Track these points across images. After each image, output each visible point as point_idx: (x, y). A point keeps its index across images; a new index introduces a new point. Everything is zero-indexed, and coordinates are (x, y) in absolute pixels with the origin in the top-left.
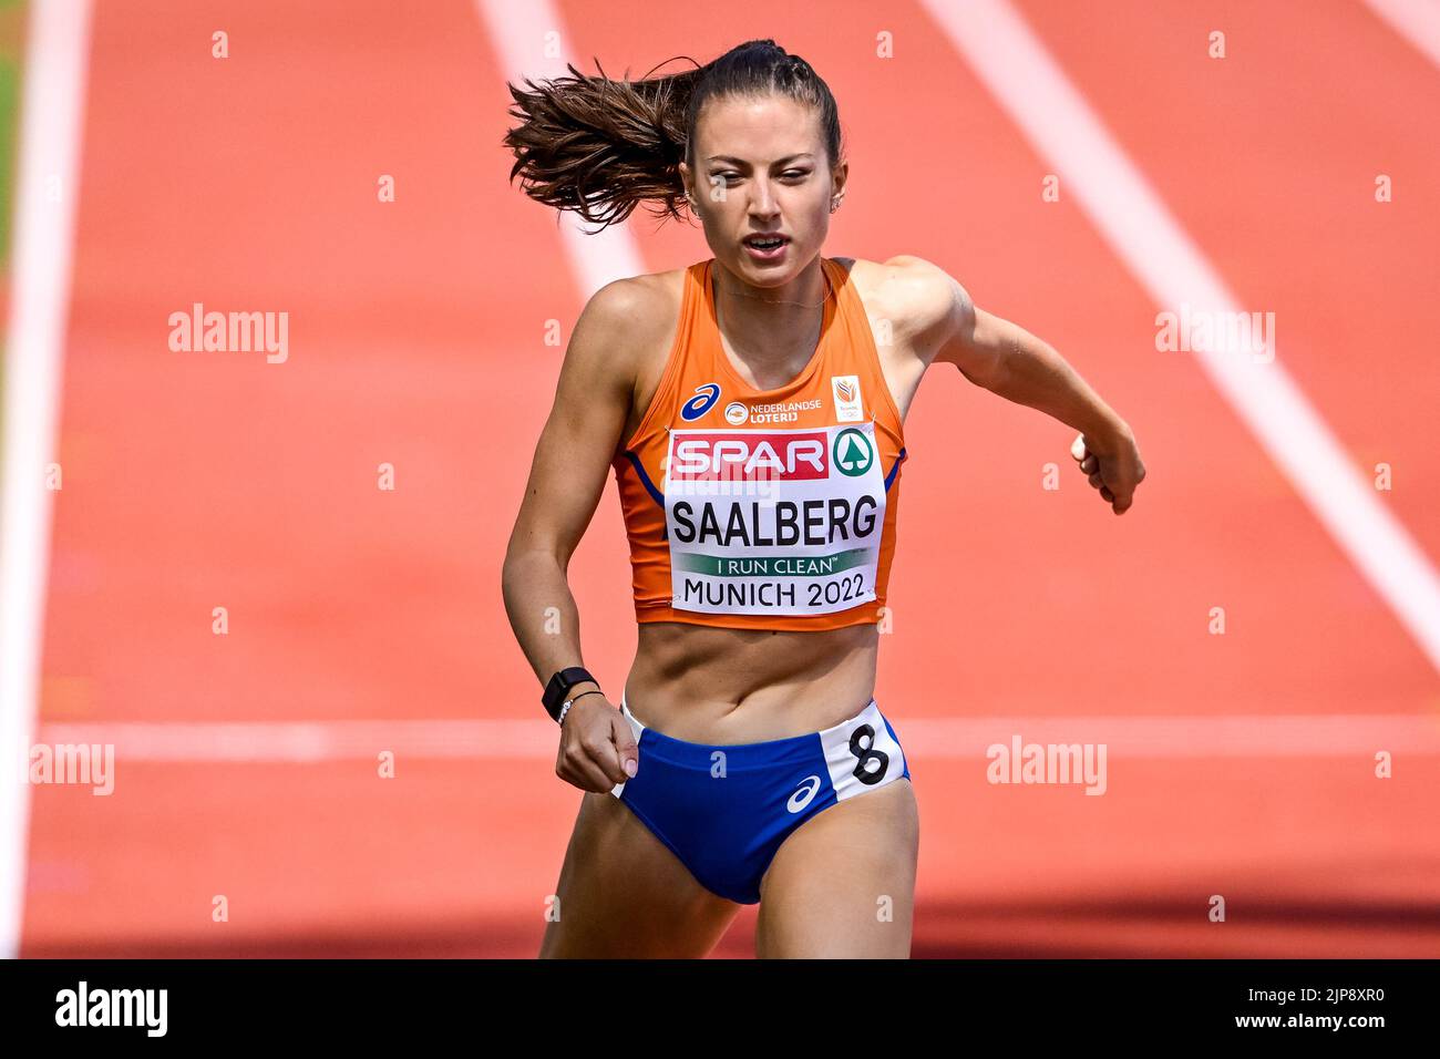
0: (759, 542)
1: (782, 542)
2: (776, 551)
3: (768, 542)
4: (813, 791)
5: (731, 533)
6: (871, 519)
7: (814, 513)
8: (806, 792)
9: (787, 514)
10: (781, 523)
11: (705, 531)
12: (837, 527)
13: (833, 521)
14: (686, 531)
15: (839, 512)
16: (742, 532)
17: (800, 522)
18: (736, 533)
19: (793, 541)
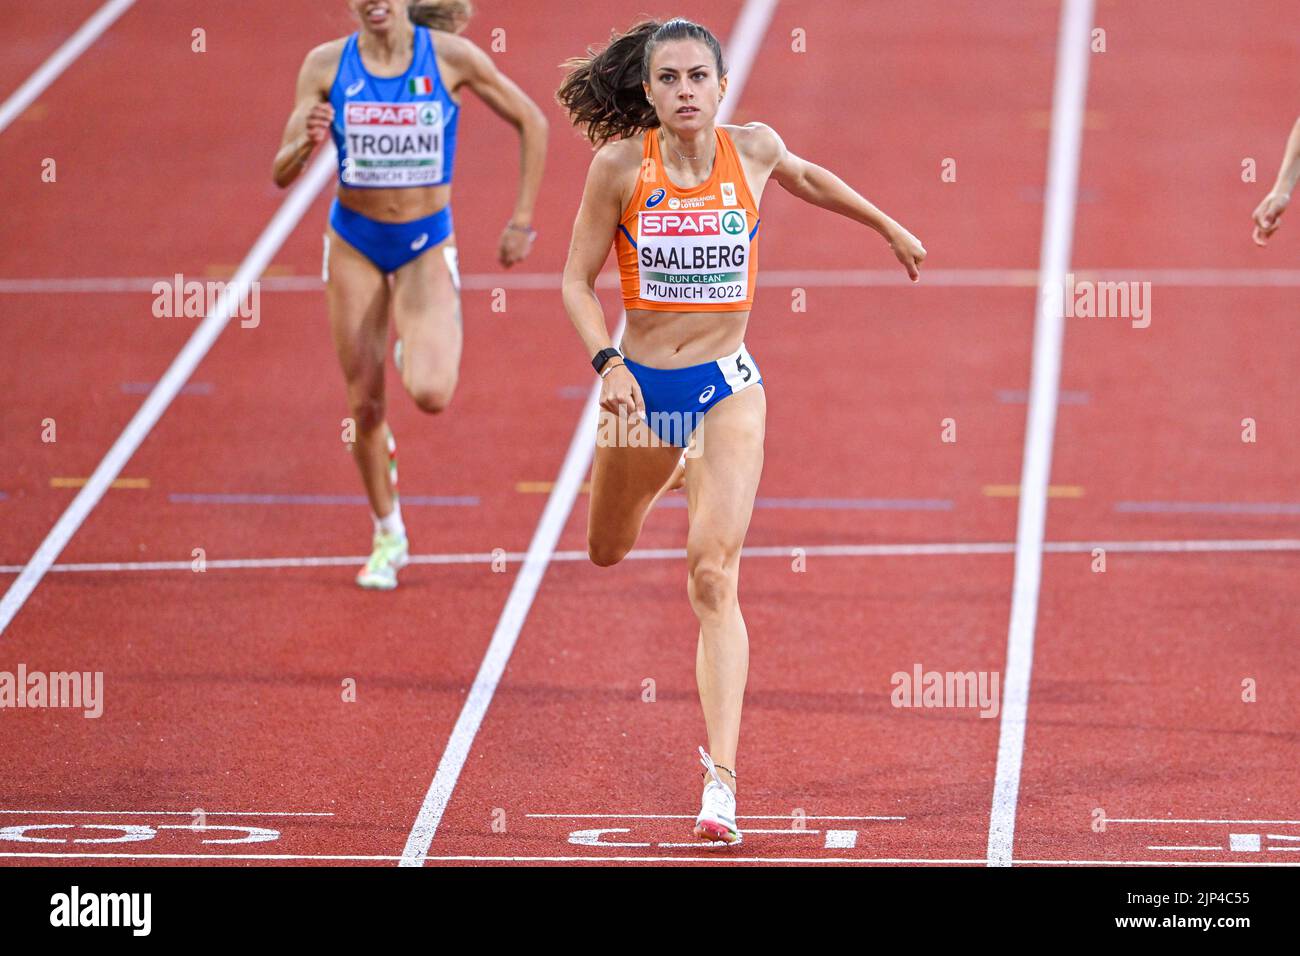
0: (684, 267)
1: (695, 267)
2: (693, 271)
3: (689, 267)
4: (712, 393)
5: (671, 262)
6: (742, 257)
7: (712, 253)
8: (708, 394)
9: (698, 253)
10: (695, 258)
11: (657, 261)
12: (723, 260)
13: (721, 257)
14: (647, 261)
15: (725, 252)
16: (676, 262)
17: (705, 257)
18: (673, 263)
19: (701, 266)
